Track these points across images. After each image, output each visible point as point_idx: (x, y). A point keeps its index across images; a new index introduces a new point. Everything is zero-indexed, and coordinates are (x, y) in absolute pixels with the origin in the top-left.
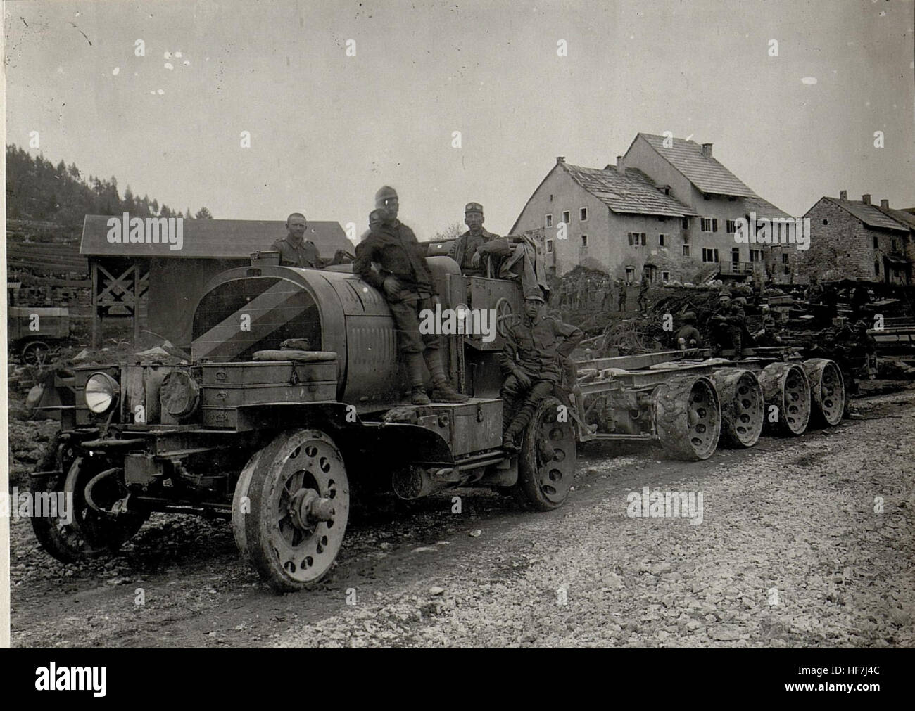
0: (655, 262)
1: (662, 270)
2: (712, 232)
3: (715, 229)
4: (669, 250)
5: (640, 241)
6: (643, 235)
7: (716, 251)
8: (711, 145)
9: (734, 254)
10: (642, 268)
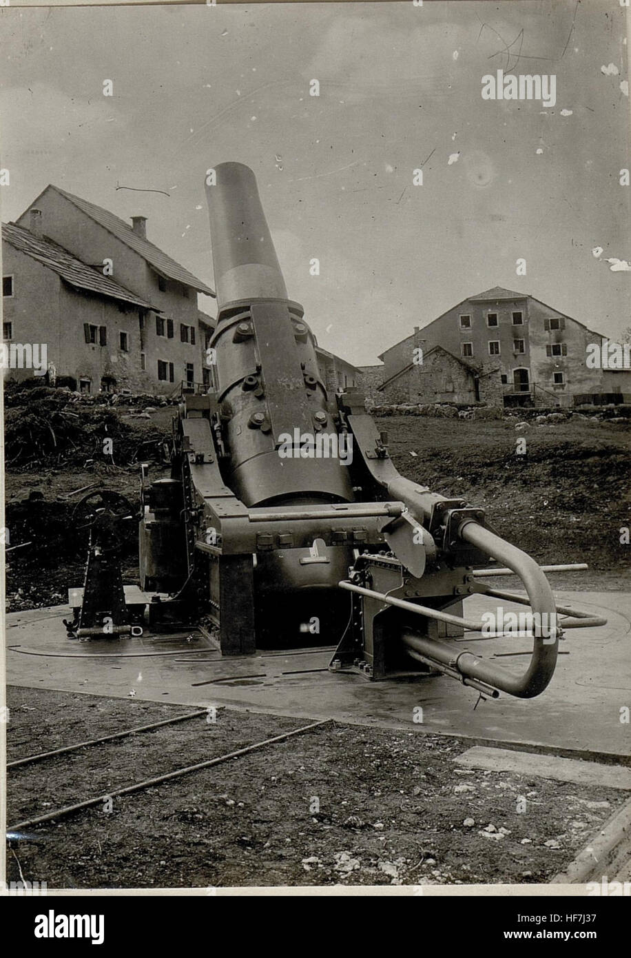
0: (117, 374)
1: (122, 387)
2: (166, 337)
3: (171, 335)
4: (130, 357)
5: (98, 339)
6: (103, 330)
7: (171, 365)
8: (144, 219)
9: (188, 372)
10: (100, 381)
